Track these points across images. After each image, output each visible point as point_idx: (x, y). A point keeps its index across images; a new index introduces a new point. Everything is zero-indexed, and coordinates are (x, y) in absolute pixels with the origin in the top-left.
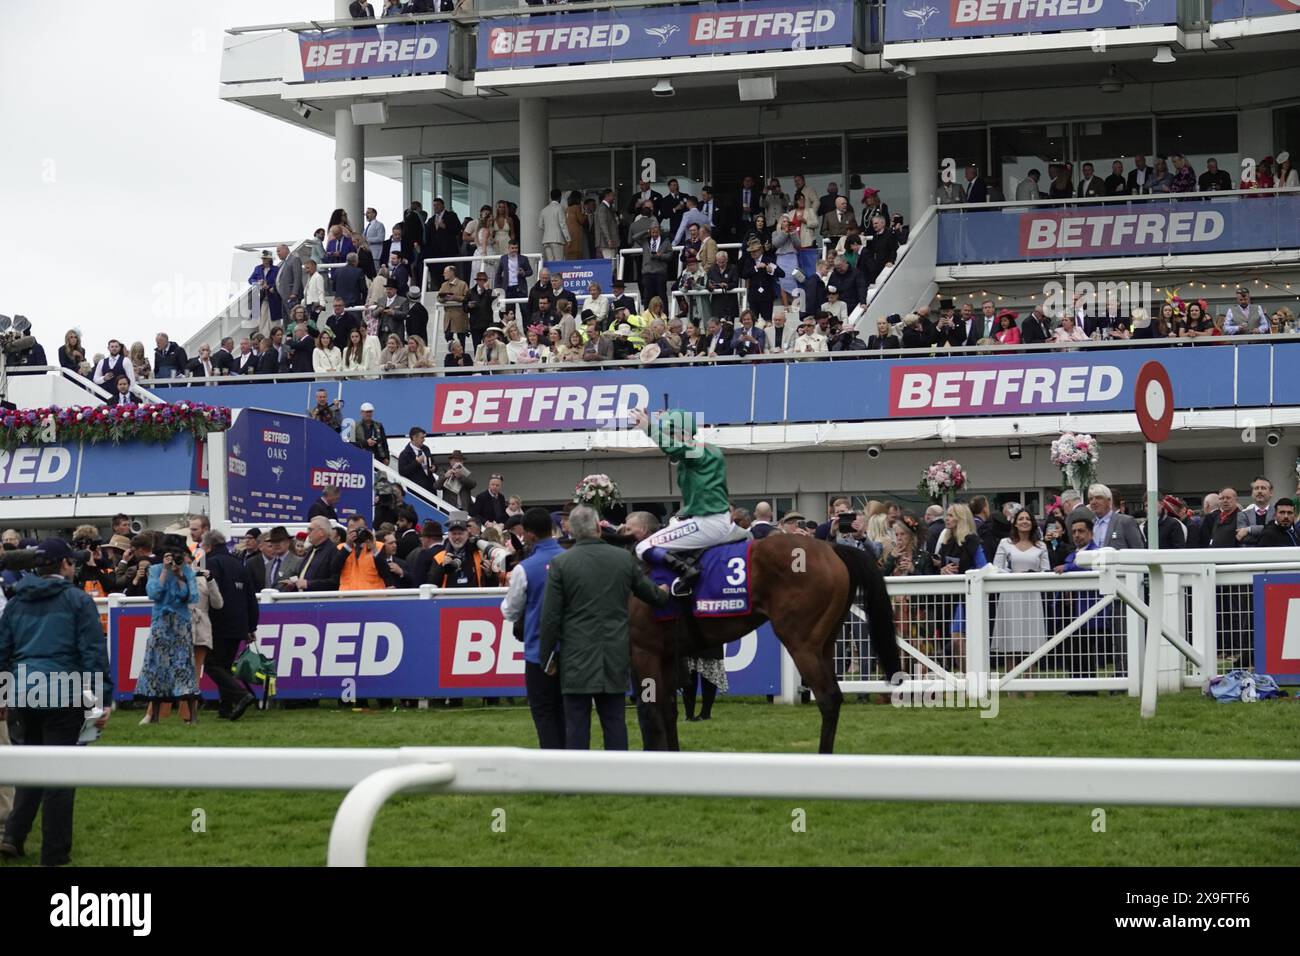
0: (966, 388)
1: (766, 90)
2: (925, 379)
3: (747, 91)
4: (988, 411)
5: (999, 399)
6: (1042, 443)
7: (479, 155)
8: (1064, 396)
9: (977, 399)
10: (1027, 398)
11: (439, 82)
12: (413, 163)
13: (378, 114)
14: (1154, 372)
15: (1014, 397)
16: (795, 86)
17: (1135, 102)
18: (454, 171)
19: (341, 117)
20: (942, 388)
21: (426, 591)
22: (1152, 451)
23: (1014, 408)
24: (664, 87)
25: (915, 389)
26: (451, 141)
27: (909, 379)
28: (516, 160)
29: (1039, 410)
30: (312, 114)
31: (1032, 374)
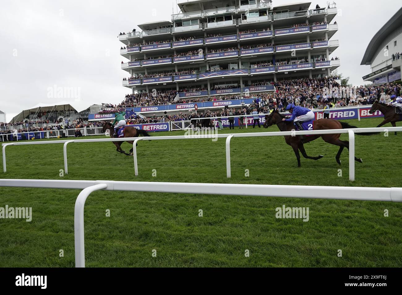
0: (182, 106)
1: (165, 84)
2: (179, 106)
3: (164, 84)
4: (184, 108)
5: (185, 107)
6: (188, 110)
7: (143, 90)
8: (189, 107)
9: (183, 107)
10: (187, 107)
11: (140, 84)
12: (138, 90)
13: (135, 87)
14: (196, 105)
15: (186, 107)
16: (168, 84)
17: (193, 84)
18: (141, 91)
19: (132, 87)
20: (180, 107)
21: (141, 124)
22: (196, 111)
23: (186, 108)
24: (157, 84)
25: (178, 107)
26: (140, 89)
27: (178, 106)
28: (146, 90)
29: (187, 108)
30: (130, 87)
31: (187, 105)
